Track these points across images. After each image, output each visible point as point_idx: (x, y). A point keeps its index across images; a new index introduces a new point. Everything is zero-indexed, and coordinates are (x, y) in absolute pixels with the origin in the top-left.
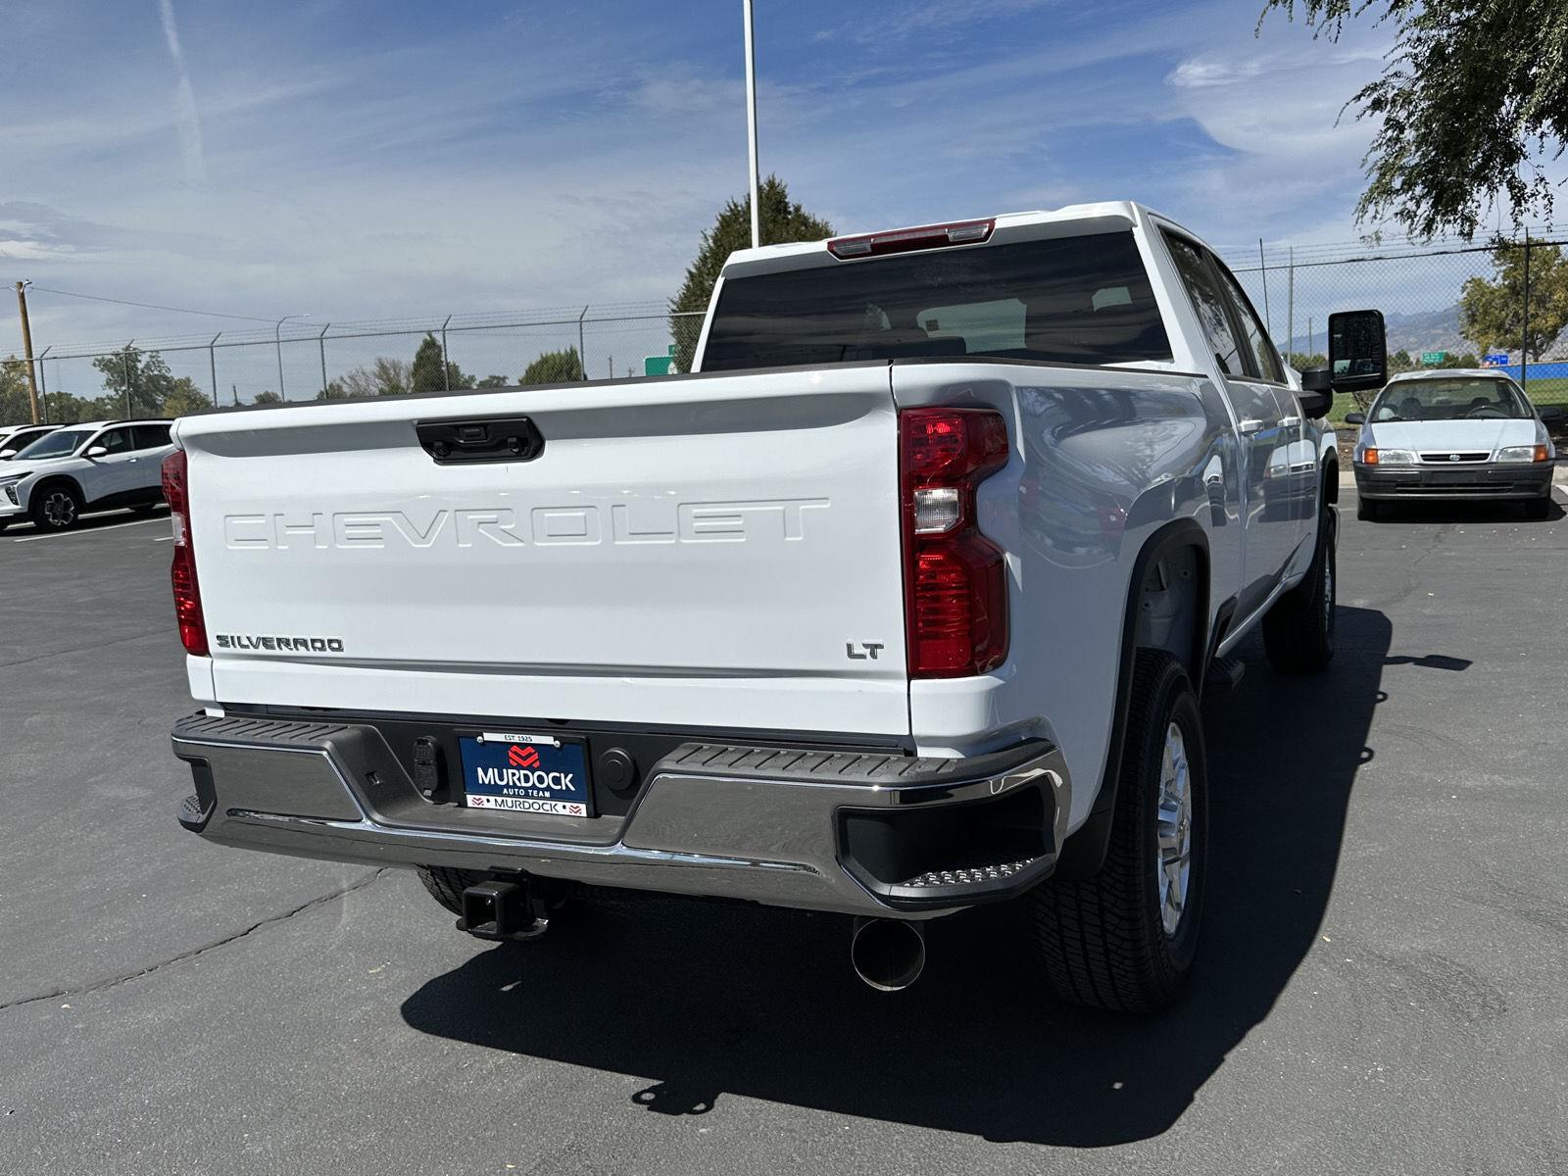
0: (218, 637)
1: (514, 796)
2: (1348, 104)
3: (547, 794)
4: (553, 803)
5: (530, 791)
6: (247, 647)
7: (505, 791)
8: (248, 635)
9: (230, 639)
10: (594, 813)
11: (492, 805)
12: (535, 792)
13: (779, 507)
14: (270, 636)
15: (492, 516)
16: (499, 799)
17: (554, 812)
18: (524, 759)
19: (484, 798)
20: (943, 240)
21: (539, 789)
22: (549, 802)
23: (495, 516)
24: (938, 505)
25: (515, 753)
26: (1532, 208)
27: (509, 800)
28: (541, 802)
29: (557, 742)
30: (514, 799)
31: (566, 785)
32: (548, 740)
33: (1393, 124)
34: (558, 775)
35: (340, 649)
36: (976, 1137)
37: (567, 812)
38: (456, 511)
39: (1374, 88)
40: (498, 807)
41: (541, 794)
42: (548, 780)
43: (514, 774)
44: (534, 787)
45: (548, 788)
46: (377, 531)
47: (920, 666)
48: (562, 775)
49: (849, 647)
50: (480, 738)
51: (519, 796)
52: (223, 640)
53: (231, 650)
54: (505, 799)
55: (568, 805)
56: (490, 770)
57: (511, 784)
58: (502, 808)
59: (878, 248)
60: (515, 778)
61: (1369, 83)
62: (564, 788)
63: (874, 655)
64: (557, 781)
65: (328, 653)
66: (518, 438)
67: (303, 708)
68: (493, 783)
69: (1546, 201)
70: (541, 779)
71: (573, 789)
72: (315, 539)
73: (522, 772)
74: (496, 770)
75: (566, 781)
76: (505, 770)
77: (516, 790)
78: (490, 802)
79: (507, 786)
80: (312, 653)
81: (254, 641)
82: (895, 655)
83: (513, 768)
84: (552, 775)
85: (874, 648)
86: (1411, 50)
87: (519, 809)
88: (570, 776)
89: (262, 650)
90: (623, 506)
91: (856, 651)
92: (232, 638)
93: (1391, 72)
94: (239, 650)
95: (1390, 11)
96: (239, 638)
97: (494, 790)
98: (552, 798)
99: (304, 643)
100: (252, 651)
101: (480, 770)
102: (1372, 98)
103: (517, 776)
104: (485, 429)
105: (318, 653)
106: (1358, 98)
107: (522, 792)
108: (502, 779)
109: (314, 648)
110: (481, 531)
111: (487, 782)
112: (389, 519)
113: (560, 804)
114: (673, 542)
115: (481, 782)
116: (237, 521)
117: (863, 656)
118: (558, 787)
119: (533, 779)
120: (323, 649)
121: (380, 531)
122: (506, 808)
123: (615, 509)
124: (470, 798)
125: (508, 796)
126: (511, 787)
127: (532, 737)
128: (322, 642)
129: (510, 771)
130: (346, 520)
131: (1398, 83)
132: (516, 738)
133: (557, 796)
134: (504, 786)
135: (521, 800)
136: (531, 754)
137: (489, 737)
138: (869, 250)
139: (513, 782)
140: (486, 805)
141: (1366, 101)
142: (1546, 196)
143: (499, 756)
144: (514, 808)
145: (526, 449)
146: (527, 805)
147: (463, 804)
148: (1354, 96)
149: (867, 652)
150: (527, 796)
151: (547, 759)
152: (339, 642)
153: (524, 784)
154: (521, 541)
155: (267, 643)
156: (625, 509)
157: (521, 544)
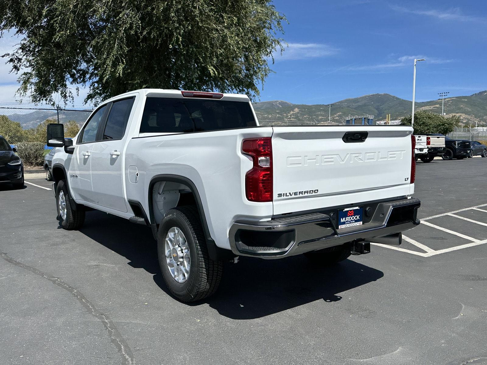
0: (277, 194)
3: (354, 221)
4: (356, 223)
6: (288, 196)
7: (346, 223)
8: (289, 192)
9: (283, 194)
10: (364, 223)
11: (344, 227)
13: (400, 152)
16: (345, 225)
23: (358, 155)
25: (349, 213)
29: (359, 208)
32: (357, 208)
37: (358, 224)
38: (351, 154)
43: (348, 218)
45: (354, 220)
46: (332, 159)
50: (344, 210)
52: (280, 195)
53: (282, 197)
55: (359, 223)
63: (408, 180)
64: (356, 218)
71: (359, 219)
72: (316, 163)
73: (350, 217)
79: (346, 222)
81: (291, 194)
85: (408, 178)
88: (359, 216)
89: (293, 196)
92: (284, 194)
94: (285, 197)
95: (16, 33)
96: (286, 194)
97: (344, 223)
98: (355, 222)
99: (307, 192)
100: (290, 197)
101: (342, 219)
104: (359, 135)
107: (349, 222)
108: (345, 220)
110: (355, 159)
112: (336, 156)
114: (386, 160)
124: (339, 227)
125: (347, 224)
127: (354, 208)
130: (325, 157)
132: (351, 209)
133: (356, 221)
136: (352, 212)
137: (346, 210)
140: (343, 227)
143: (346, 215)
144: (348, 227)
146: (351, 225)
151: (355, 213)
152: (317, 190)
153: (350, 220)
154: (362, 160)
155: (295, 194)
156: (380, 153)
157: (362, 161)
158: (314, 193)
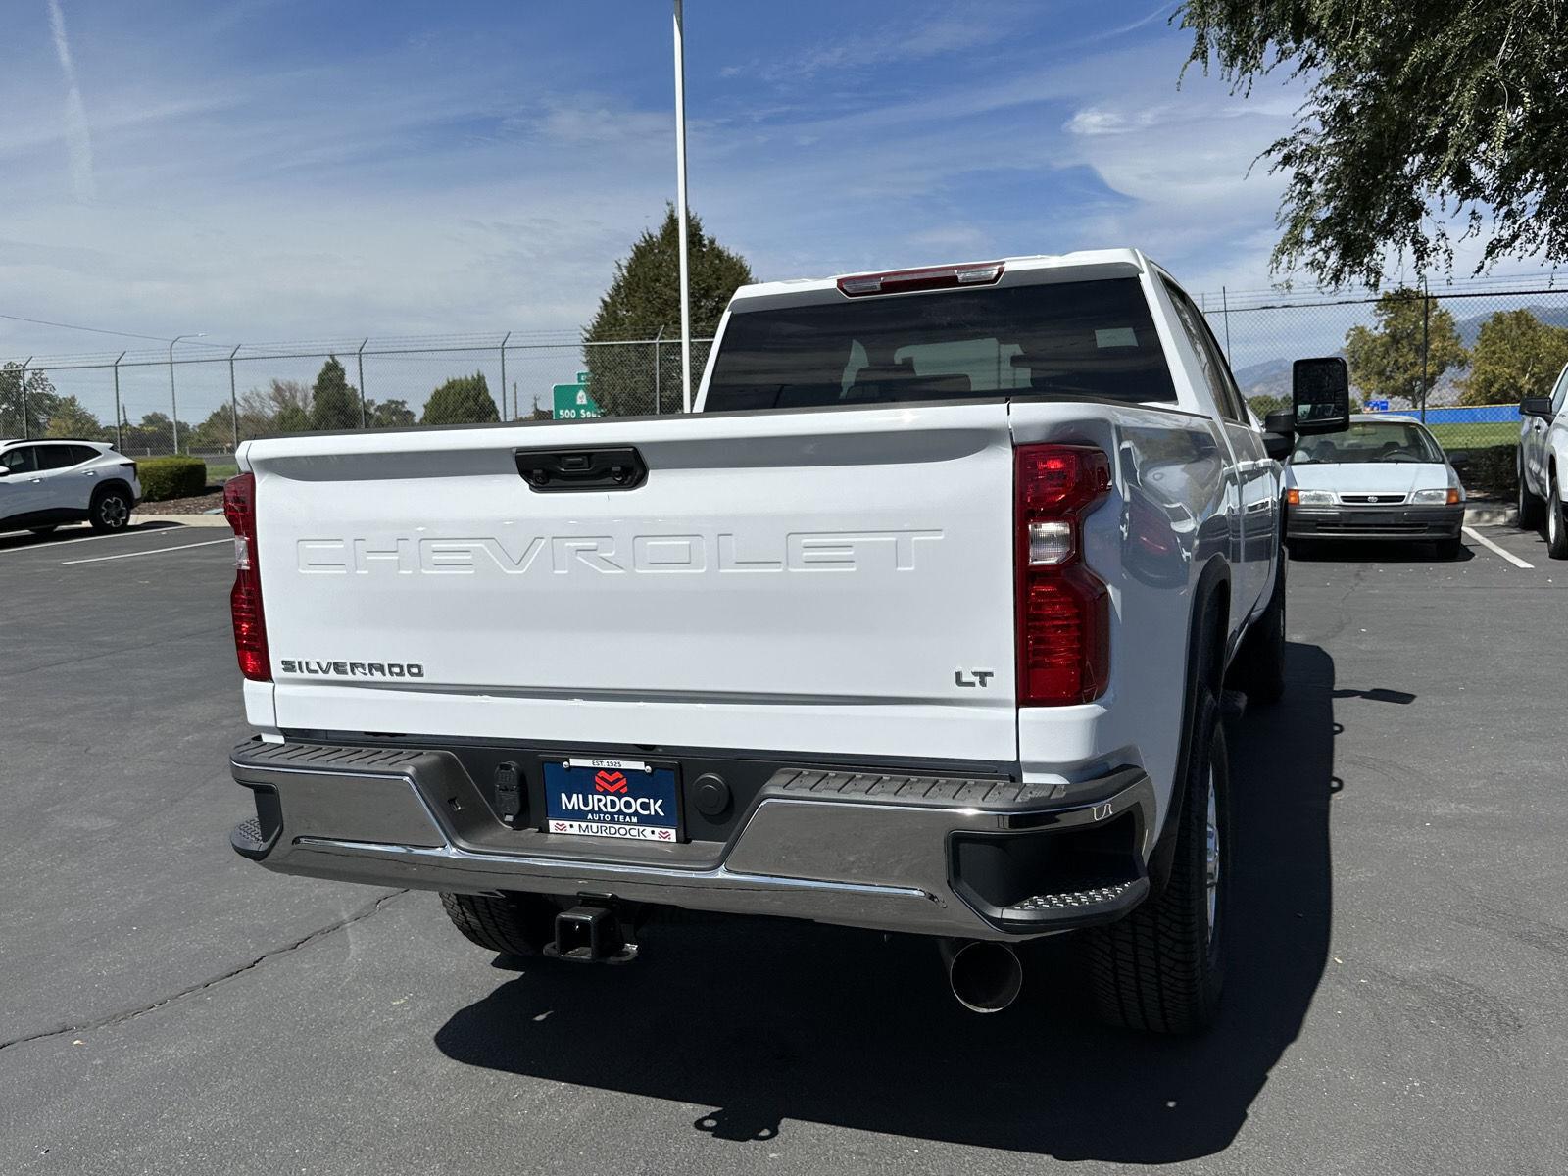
0: (283, 662)
1: (599, 821)
2: (1258, 158)
3: (635, 820)
4: (641, 829)
5: (616, 817)
6: (316, 672)
7: (590, 816)
8: (318, 660)
9: (297, 665)
10: (684, 839)
11: (575, 830)
12: (622, 817)
13: (891, 538)
14: (343, 661)
15: (592, 544)
16: (584, 825)
17: (642, 837)
18: (611, 784)
19: (567, 824)
20: (953, 281)
21: (625, 815)
22: (637, 828)
23: (594, 544)
24: (1051, 538)
25: (602, 779)
26: (1434, 261)
27: (594, 825)
28: (628, 828)
29: (648, 768)
30: (599, 825)
31: (655, 810)
32: (639, 766)
33: (1301, 178)
34: (646, 800)
35: (420, 674)
36: (1045, 1157)
37: (655, 837)
38: (554, 538)
39: (1283, 143)
40: (582, 833)
41: (628, 819)
42: (636, 805)
43: (599, 800)
44: (620, 812)
45: (636, 814)
46: (467, 557)
47: (1030, 693)
48: (652, 801)
49: (959, 675)
50: (566, 763)
51: (604, 821)
52: (288, 666)
53: (297, 675)
54: (589, 824)
55: (657, 830)
56: (575, 796)
57: (596, 809)
58: (586, 833)
59: (888, 287)
60: (601, 804)
61: (1278, 139)
62: (653, 813)
63: (983, 683)
65: (407, 678)
66: (623, 467)
67: (366, 733)
68: (577, 808)
69: (1446, 256)
70: (628, 805)
71: (662, 814)
72: (399, 565)
73: (609, 798)
74: (581, 796)
75: (655, 807)
76: (590, 796)
77: (602, 816)
78: (574, 828)
79: (592, 811)
80: (388, 678)
81: (325, 667)
82: (1005, 682)
83: (598, 793)
84: (640, 800)
85: (983, 676)
86: (1318, 108)
87: (604, 834)
88: (660, 801)
89: (333, 675)
90: (730, 535)
91: (965, 679)
92: (300, 663)
93: (1299, 129)
94: (306, 675)
95: (1300, 70)
96: (307, 663)
97: (578, 815)
98: (639, 823)
99: (381, 668)
100: (321, 676)
101: (564, 797)
102: (1282, 154)
103: (603, 801)
104: (589, 459)
105: (396, 679)
106: (1269, 152)
107: (608, 818)
108: (586, 804)
109: (391, 673)
110: (579, 558)
111: (570, 807)
112: (480, 545)
113: (648, 830)
114: (780, 570)
115: (564, 807)
116: (309, 546)
117: (972, 684)
118: (647, 813)
119: (620, 804)
120: (401, 674)
121: (469, 557)
122: (591, 834)
123: (721, 537)
124: (552, 824)
125: (594, 821)
126: (596, 813)
127: (621, 762)
128: (401, 667)
129: (596, 797)
130: (434, 546)
131: (1306, 139)
132: (605, 764)
133: (644, 821)
134: (589, 812)
135: (607, 826)
136: (619, 780)
137: (575, 762)
138: (879, 288)
139: (599, 807)
140: (569, 831)
141: (1276, 156)
142: (1446, 251)
143: (584, 782)
144: (599, 834)
145: (630, 478)
146: (613, 831)
147: (545, 830)
148: (1264, 151)
149: (977, 680)
150: (613, 821)
151: (635, 784)
152: (419, 667)
153: (610, 810)
154: (622, 568)
155: (339, 668)
156: (732, 538)
157: (621, 572)
158: (406, 678)
